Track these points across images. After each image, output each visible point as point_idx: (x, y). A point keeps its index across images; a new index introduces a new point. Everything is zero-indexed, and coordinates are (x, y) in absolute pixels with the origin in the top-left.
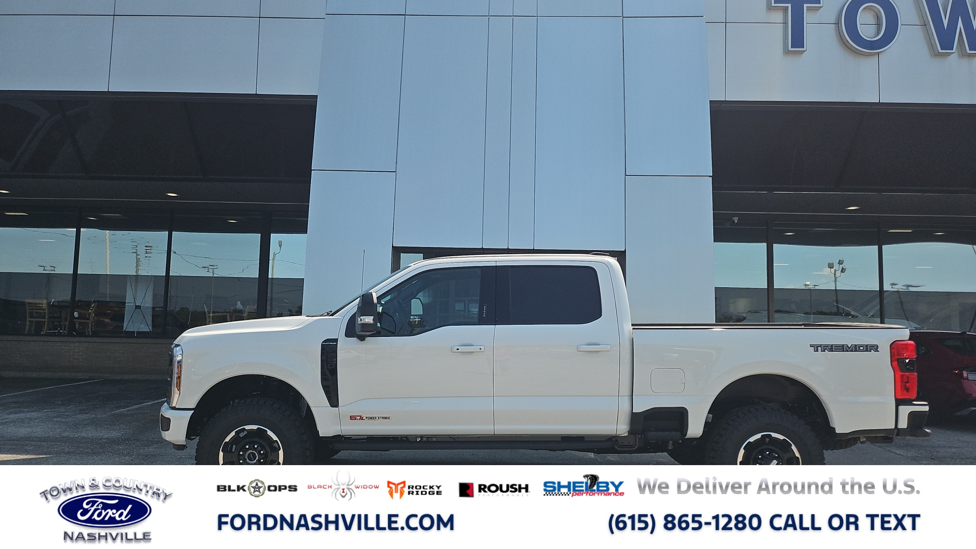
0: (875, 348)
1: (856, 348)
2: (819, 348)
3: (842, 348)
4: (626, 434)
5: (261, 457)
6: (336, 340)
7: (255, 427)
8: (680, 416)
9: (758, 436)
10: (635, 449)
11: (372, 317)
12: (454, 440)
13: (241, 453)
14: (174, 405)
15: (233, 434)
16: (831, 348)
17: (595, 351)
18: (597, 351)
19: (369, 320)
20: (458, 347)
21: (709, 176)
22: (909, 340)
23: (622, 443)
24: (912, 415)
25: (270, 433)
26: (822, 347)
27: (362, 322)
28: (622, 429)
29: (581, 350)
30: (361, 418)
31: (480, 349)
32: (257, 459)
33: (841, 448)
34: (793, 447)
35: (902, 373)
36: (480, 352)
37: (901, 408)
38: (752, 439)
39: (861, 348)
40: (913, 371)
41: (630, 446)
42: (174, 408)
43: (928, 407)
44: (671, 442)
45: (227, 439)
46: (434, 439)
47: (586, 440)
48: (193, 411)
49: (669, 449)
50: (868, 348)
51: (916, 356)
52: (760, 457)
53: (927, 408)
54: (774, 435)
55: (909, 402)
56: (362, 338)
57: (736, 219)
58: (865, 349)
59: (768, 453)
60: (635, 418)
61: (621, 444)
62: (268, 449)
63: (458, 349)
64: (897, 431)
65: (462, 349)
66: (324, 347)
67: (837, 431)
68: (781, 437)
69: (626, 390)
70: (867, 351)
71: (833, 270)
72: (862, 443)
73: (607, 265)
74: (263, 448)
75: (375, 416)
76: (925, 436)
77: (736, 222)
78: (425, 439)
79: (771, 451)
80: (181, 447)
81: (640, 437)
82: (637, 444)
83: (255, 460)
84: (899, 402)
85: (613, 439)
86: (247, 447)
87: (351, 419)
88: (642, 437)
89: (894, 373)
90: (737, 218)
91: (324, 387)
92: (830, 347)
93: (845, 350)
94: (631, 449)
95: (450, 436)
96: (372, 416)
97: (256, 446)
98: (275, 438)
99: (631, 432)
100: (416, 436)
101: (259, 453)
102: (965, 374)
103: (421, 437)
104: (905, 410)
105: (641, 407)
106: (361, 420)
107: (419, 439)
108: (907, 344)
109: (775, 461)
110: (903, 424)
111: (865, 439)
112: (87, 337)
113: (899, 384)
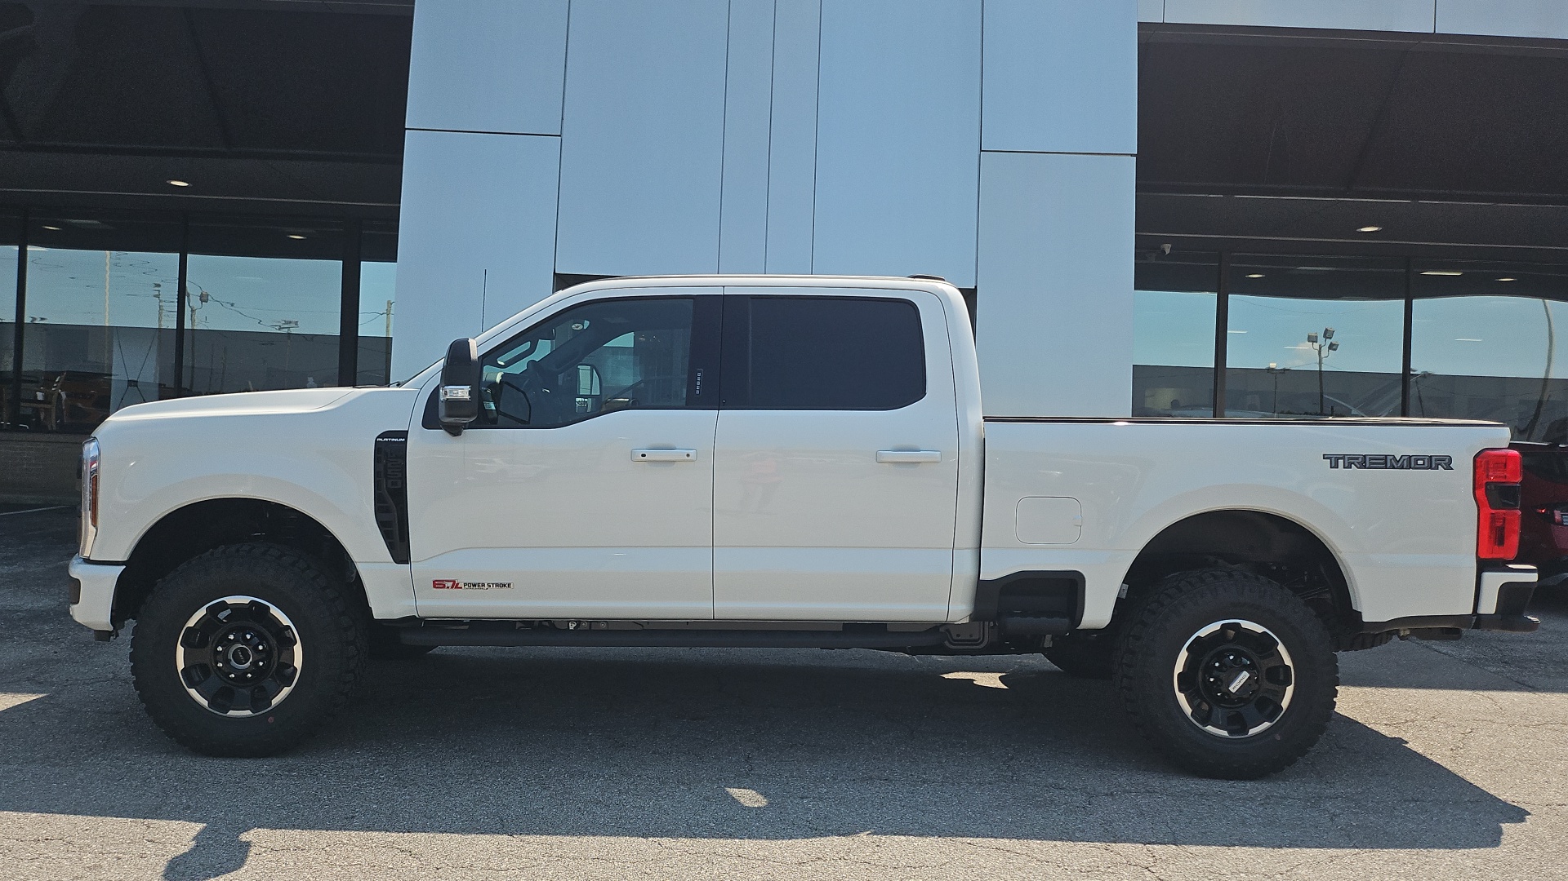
0: (1446, 462)
1: (1409, 463)
2: (1341, 462)
3: (1384, 462)
4: (966, 621)
5: (258, 657)
6: (404, 434)
7: (245, 600)
8: (1070, 586)
9: (1215, 626)
10: (982, 646)
11: (467, 388)
12: (639, 628)
13: (220, 649)
14: (86, 554)
15: (202, 612)
16: (1364, 462)
17: (911, 463)
18: (915, 463)
19: (462, 392)
20: (644, 452)
21: (1132, 155)
22: (1508, 448)
23: (958, 635)
24: (1507, 590)
25: (275, 611)
26: (1346, 459)
27: (448, 397)
28: (958, 609)
29: (883, 460)
30: (455, 585)
31: (688, 455)
32: (251, 660)
33: (1363, 647)
34: (1281, 648)
35: (1493, 511)
36: (687, 461)
37: (1486, 575)
38: (1203, 632)
39: (1420, 462)
40: (1514, 507)
41: (975, 642)
42: (88, 561)
43: (1537, 574)
44: (1048, 637)
45: (191, 623)
46: (603, 626)
47: (889, 629)
48: (124, 567)
49: (1046, 646)
50: (1432, 463)
51: (1520, 479)
52: (1217, 665)
53: (1534, 577)
54: (1246, 624)
55: (1500, 565)
56: (455, 431)
57: (1167, 248)
58: (1426, 465)
59: (1232, 657)
60: (984, 590)
61: (955, 638)
62: (273, 642)
63: (644, 455)
64: (1477, 620)
65: (652, 455)
66: (380, 448)
67: (1365, 619)
68: (1259, 629)
69: (967, 536)
70: (1431, 468)
71: (1316, 345)
72: (1402, 638)
73: (941, 298)
74: (263, 639)
75: (481, 581)
76: (1525, 629)
77: (1168, 251)
78: (585, 625)
79: (1239, 655)
80: (102, 636)
81: (992, 624)
82: (987, 636)
83: (248, 663)
84: (1484, 565)
85: (942, 630)
86: (231, 637)
87: (434, 587)
88: (995, 625)
89: (1479, 510)
90: (1170, 246)
91: (382, 524)
92: (1360, 460)
93: (1389, 465)
94: (974, 647)
95: (636, 622)
96: (476, 581)
97: (248, 637)
98: (285, 620)
99: (974, 617)
100: (568, 620)
101: (255, 649)
102: (1558, 514)
103: (579, 621)
104: (1494, 581)
105: (993, 571)
106: (454, 590)
107: (574, 625)
108: (1506, 456)
109: (1245, 672)
110: (1489, 606)
111: (1408, 632)
112: (49, 432)
113: (1486, 532)
